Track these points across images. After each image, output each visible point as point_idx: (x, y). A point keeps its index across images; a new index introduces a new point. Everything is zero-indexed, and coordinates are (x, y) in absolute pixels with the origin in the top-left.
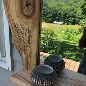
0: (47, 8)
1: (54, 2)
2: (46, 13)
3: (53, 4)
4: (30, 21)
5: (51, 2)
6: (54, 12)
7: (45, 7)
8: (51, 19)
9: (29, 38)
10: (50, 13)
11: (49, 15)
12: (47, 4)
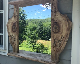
0: (42, 28)
1: (48, 22)
2: (42, 32)
3: (47, 24)
4: (15, 33)
5: (45, 22)
6: (49, 30)
7: (41, 27)
8: (46, 37)
9: (15, 39)
10: (45, 32)
11: (45, 34)
12: (42, 24)
